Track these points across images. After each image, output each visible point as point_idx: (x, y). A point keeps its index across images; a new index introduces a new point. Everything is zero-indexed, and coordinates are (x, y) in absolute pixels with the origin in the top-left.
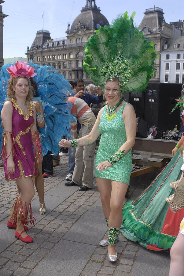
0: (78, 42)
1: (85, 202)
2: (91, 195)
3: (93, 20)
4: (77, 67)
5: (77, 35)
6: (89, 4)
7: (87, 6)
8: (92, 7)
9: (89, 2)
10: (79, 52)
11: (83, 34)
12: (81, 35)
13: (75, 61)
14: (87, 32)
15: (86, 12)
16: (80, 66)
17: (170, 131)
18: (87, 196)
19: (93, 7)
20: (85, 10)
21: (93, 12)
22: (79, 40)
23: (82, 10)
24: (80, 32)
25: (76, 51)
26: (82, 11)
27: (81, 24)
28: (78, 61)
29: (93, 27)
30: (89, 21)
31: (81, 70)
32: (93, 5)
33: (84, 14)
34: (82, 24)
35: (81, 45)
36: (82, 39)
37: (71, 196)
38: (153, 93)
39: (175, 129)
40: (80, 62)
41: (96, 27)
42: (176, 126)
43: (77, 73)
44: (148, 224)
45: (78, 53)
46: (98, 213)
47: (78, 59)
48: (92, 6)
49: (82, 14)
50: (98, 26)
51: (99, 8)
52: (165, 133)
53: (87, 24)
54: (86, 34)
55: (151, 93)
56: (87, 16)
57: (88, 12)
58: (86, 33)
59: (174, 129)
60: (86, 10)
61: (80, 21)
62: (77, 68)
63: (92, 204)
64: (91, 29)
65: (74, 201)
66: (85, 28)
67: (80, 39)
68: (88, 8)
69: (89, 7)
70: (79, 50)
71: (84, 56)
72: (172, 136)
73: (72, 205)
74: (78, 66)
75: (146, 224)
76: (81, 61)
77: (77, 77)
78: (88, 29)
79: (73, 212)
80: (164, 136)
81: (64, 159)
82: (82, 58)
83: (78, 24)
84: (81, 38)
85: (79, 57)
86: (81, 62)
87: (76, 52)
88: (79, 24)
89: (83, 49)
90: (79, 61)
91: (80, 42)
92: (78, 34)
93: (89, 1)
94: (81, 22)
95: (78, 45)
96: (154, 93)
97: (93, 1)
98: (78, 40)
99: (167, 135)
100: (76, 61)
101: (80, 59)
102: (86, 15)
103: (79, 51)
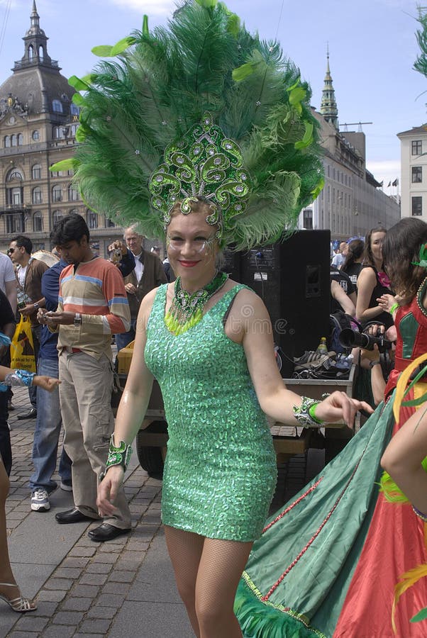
0: (8, 145)
1: (111, 571)
2: (121, 547)
3: (43, 91)
4: (9, 204)
5: (5, 128)
6: (31, 52)
7: (27, 57)
8: (39, 61)
9: (31, 48)
10: (13, 169)
11: (20, 125)
12: (15, 127)
13: (4, 190)
14: (29, 121)
15: (27, 72)
16: (17, 201)
17: (311, 355)
18: (111, 552)
19: (42, 60)
20: (21, 67)
21: (42, 71)
22: (11, 139)
23: (16, 67)
24: (12, 120)
25: (6, 167)
26: (13, 70)
27: (14, 101)
28: (11, 189)
29: (43, 107)
30: (34, 93)
31: (20, 211)
32: (41, 55)
33: (22, 76)
34: (16, 102)
35: (15, 152)
36: (18, 138)
37: (66, 557)
38: (262, 256)
39: (323, 347)
40: (17, 192)
41: (52, 108)
42: (324, 339)
43: (9, 219)
44: (298, 612)
45: (10, 170)
46: (159, 605)
47: (11, 186)
48: (38, 57)
49: (16, 77)
50: (56, 105)
51: (57, 62)
52: (299, 359)
53: (30, 101)
54: (28, 125)
55: (258, 256)
56: (28, 83)
57: (31, 71)
58: (28, 123)
59: (319, 348)
60: (23, 69)
61: (11, 94)
62: (9, 207)
63: (133, 576)
64: (40, 113)
65: (79, 571)
66: (25, 111)
67: (14, 137)
68: (30, 63)
69: (31, 60)
70: (13, 163)
71: (25, 177)
72: (322, 368)
73: (76, 586)
74: (11, 203)
75: (290, 613)
76: (19, 189)
77: (10, 228)
78: (32, 112)
79: (85, 612)
80: (299, 368)
81: (18, 444)
82: (21, 182)
83: (6, 101)
84: (16, 134)
85: (15, 181)
86: (19, 193)
87: (4, 170)
88: (10, 100)
89: (21, 161)
90: (14, 190)
91: (15, 143)
92: (9, 124)
93: (32, 46)
94: (15, 95)
95: (8, 153)
96: (267, 257)
97: (41, 45)
98: (8, 138)
99: (306, 365)
100: (7, 189)
101: (17, 185)
102: (26, 80)
103: (12, 167)
